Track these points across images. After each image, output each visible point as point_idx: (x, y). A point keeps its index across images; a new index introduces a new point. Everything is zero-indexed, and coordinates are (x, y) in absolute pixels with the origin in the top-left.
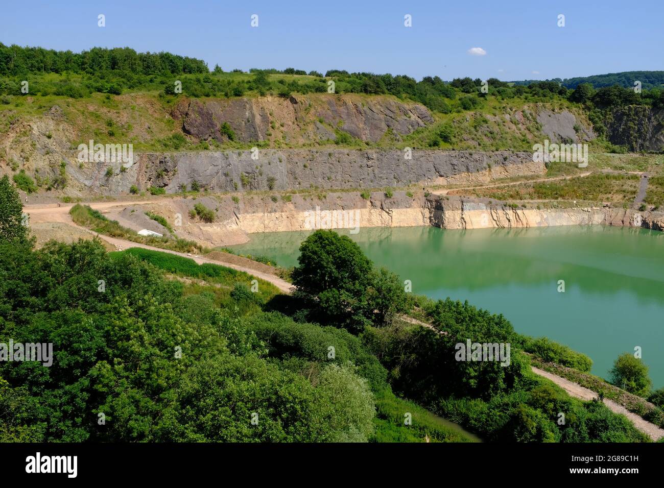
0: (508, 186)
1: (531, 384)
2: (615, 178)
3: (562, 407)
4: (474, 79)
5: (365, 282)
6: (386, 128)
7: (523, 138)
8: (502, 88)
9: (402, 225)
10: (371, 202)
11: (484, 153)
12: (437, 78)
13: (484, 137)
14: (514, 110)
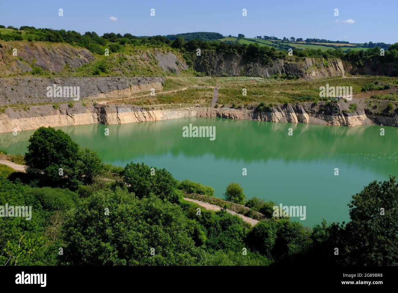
0: (142, 97)
1: (185, 206)
2: (201, 90)
3: (206, 216)
4: (116, 34)
5: (76, 158)
6: (65, 64)
7: (148, 69)
8: (133, 39)
9: (81, 124)
10: (60, 111)
11: (127, 78)
12: (94, 33)
13: (125, 69)
14: (141, 52)
